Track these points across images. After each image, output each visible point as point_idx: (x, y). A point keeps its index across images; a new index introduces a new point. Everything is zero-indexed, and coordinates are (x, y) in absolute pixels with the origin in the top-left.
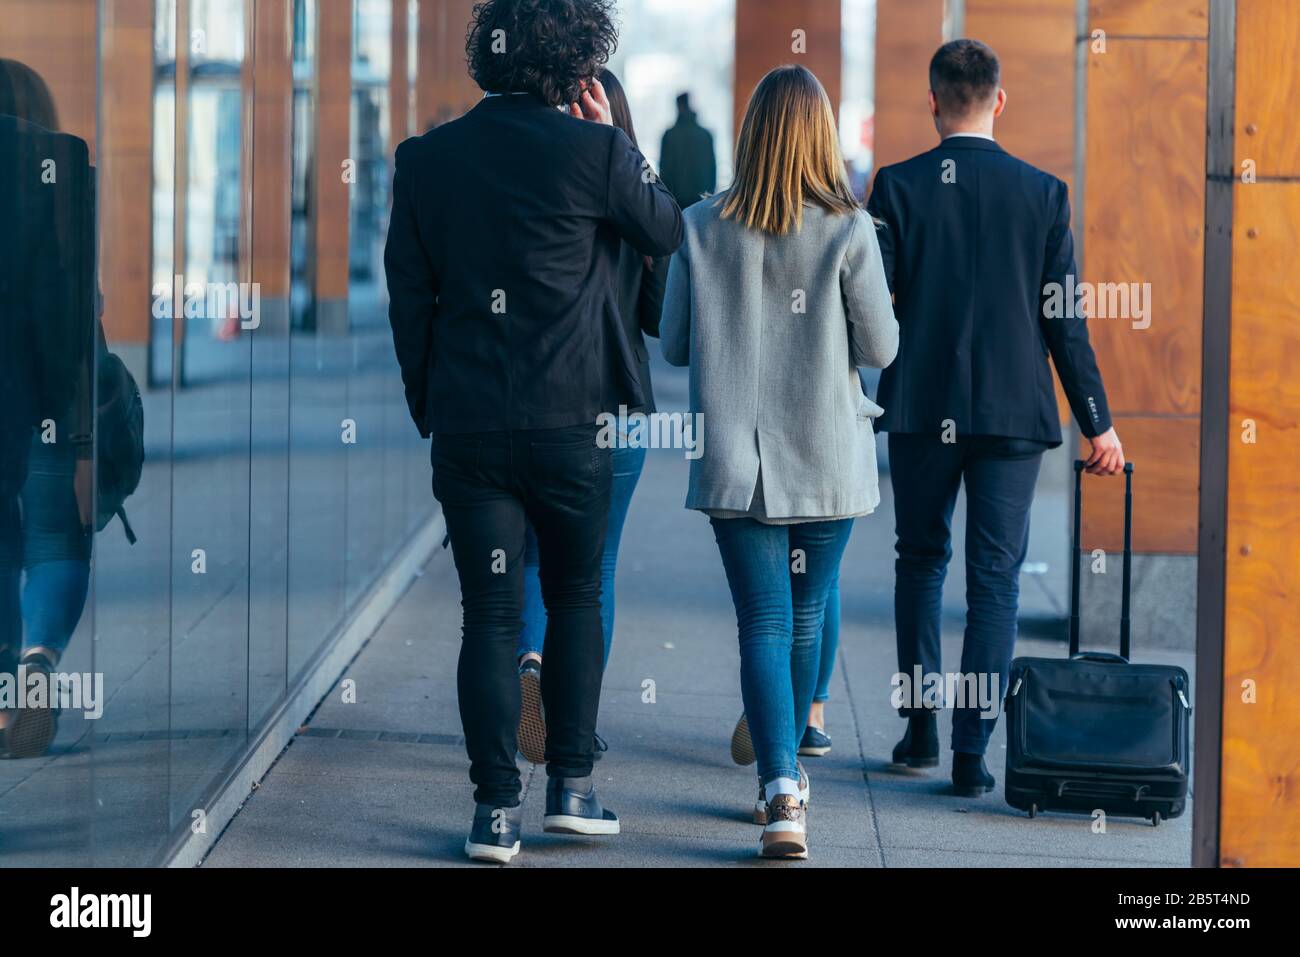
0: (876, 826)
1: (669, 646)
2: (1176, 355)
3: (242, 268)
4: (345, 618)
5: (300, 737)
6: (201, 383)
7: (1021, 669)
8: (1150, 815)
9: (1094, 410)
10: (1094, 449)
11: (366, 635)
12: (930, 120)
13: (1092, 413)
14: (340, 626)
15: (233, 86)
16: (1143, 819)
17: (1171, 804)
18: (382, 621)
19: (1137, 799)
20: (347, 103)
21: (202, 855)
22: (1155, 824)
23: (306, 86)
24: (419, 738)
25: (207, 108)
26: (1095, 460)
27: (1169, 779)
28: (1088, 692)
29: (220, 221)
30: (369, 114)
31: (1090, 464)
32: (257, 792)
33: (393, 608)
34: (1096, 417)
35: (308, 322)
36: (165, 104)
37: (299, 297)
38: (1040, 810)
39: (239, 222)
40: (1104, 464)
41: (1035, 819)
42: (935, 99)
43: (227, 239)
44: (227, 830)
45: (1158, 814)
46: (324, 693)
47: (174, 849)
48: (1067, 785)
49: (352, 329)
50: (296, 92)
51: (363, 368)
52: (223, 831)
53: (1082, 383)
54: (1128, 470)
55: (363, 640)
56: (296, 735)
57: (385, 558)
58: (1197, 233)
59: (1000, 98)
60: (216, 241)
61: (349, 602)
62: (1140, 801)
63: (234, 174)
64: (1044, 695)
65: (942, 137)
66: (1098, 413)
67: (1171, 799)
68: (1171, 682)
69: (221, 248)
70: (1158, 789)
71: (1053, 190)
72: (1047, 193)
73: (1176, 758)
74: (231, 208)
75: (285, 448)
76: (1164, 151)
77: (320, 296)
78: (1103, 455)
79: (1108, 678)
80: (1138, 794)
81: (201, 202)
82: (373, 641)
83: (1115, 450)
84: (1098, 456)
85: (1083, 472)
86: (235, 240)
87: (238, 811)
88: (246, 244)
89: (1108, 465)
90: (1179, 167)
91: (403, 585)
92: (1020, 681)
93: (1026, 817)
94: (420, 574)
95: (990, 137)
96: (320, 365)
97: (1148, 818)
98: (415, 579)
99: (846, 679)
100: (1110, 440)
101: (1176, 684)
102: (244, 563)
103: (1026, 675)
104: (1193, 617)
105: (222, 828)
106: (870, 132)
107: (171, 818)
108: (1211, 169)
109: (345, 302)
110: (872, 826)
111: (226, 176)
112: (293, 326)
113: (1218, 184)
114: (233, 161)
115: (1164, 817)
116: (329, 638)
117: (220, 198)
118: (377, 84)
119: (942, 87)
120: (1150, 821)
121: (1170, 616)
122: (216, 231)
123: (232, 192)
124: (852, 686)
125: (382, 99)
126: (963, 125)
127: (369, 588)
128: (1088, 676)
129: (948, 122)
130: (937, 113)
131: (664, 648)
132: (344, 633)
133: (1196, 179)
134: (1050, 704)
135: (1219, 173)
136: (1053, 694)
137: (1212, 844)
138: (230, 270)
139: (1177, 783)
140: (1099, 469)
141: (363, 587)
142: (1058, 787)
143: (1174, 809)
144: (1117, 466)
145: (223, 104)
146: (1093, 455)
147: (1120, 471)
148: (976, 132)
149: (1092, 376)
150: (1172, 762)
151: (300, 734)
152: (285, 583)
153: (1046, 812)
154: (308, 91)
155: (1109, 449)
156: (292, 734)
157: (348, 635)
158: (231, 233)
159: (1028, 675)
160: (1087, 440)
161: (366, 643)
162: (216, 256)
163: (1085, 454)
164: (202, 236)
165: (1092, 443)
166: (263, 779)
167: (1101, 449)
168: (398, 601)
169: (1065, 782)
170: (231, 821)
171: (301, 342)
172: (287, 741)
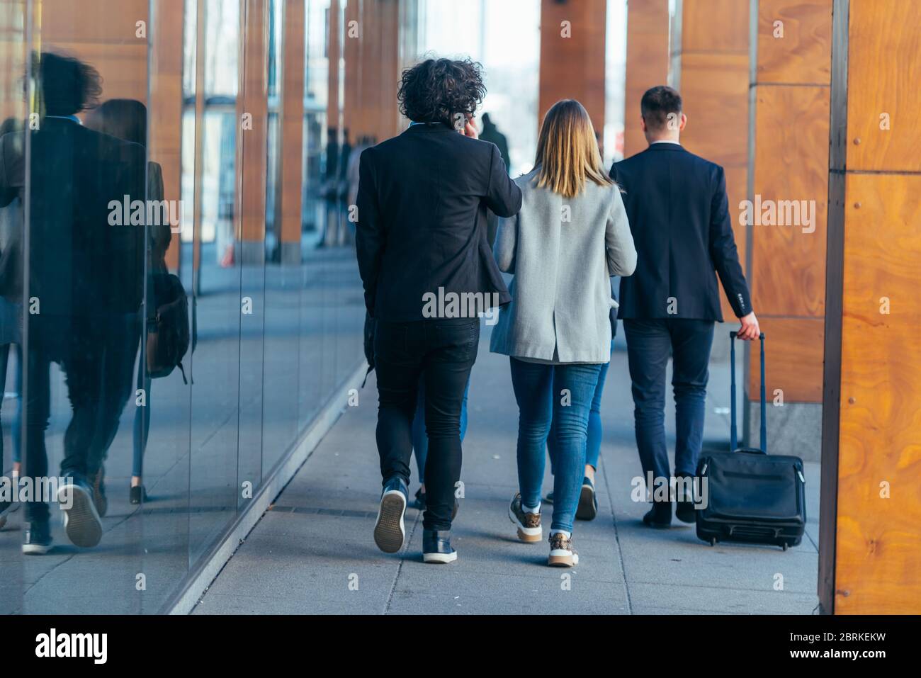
0: (623, 569)
1: (497, 457)
2: (810, 280)
3: (236, 223)
4: (297, 439)
5: (269, 512)
6: (209, 294)
7: (706, 459)
8: (783, 545)
9: (742, 302)
10: (742, 324)
11: (310, 450)
12: (643, 134)
13: (741, 304)
14: (294, 445)
15: (231, 111)
16: (778, 547)
17: (795, 539)
18: (321, 441)
19: (776, 536)
20: (301, 121)
21: (209, 584)
22: (784, 549)
23: (276, 111)
24: (343, 512)
25: (214, 124)
26: (743, 331)
27: (795, 524)
28: (745, 471)
29: (222, 195)
30: (315, 128)
31: (740, 333)
32: (242, 546)
33: (327, 433)
34: (743, 305)
35: (276, 257)
36: (189, 122)
37: (271, 241)
38: (717, 541)
39: (234, 195)
40: (748, 333)
41: (715, 546)
42: (644, 121)
43: (226, 205)
44: (225, 568)
45: (786, 544)
46: (284, 485)
47: (192, 580)
48: (735, 528)
49: (303, 261)
50: (270, 115)
51: (310, 285)
52: (222, 569)
53: (735, 286)
54: (761, 338)
55: (308, 453)
56: (267, 510)
57: (323, 402)
58: (823, 205)
59: (683, 120)
60: (220, 206)
61: (300, 429)
62: (778, 538)
63: (231, 166)
64: (720, 474)
65: (649, 143)
66: (745, 303)
67: (794, 536)
68: (794, 467)
69: (223, 211)
70: (787, 530)
71: (714, 173)
72: (710, 174)
73: (798, 512)
74: (229, 187)
75: (261, 334)
76: (803, 154)
77: (283, 241)
78: (747, 329)
79: (757, 464)
80: (777, 533)
81: (211, 183)
82: (314, 453)
83: (754, 325)
84: (744, 329)
85: (736, 338)
86: (231, 205)
87: (231, 557)
88: (238, 209)
89: (751, 334)
90: (812, 164)
91: (333, 419)
92: (706, 466)
93: (708, 546)
94: (344, 412)
95: (677, 143)
96: (283, 283)
97: (780, 546)
98: (341, 414)
99: (606, 478)
100: (751, 319)
101: (796, 467)
102: (236, 405)
103: (709, 462)
104: (819, 442)
105: (221, 567)
106: (622, 142)
107: (190, 562)
108: (832, 166)
109: (299, 244)
110: (621, 569)
111: (226, 166)
112: (267, 259)
113: (837, 175)
114: (231, 157)
115: (790, 546)
116: (288, 451)
117: (222, 179)
118: (320, 111)
119: (648, 114)
120: (781, 548)
121: (805, 441)
122: (220, 200)
123: (230, 176)
124: (609, 483)
125: (323, 120)
126: (661, 136)
127: (313, 420)
128: (745, 463)
129: (652, 134)
130: (646, 130)
131: (493, 458)
132: (297, 448)
133: (823, 172)
134: (724, 480)
135: (837, 168)
136: (725, 474)
137: (830, 581)
138: (228, 224)
139: (799, 528)
140: (745, 337)
141: (309, 419)
142: (730, 530)
143: (796, 541)
144: (755, 335)
145: (224, 123)
146: (742, 328)
147: (757, 338)
148: (668, 139)
149: (740, 281)
150: (796, 515)
151: (270, 509)
152: (260, 417)
153: (721, 543)
154: (277, 114)
155: (751, 325)
156: (264, 510)
157: (299, 449)
158: (229, 201)
159: (711, 462)
160: (738, 319)
161: (311, 454)
162: (220, 216)
163: (737, 328)
164: (211, 204)
165: (741, 321)
166: (246, 537)
167: (747, 325)
168: (330, 428)
169: (734, 526)
170: (226, 563)
171: (272, 268)
172: (261, 514)
